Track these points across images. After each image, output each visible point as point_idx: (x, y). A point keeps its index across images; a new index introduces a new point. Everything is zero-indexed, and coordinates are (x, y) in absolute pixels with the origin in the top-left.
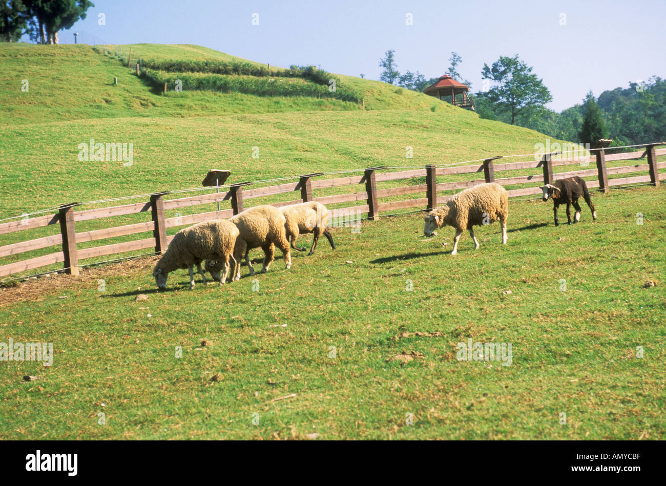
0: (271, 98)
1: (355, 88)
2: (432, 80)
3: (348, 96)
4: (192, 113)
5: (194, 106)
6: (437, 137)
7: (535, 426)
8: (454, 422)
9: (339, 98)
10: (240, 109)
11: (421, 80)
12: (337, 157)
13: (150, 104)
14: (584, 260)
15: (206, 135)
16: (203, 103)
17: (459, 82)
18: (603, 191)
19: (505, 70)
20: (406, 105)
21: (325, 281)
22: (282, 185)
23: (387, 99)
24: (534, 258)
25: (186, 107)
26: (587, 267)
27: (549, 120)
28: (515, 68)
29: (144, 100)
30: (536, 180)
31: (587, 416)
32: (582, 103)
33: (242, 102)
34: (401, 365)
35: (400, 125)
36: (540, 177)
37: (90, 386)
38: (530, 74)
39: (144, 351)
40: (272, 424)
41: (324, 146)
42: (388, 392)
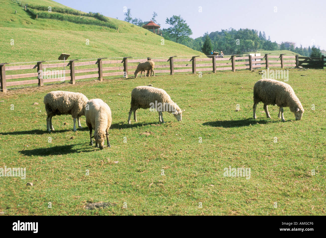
0: (81, 25)
1: (115, 23)
2: (145, 22)
3: (112, 26)
4: (48, 28)
5: (49, 25)
6: (148, 46)
7: (202, 162)
8: (171, 159)
9: (108, 27)
10: (67, 28)
11: (141, 22)
12: (108, 51)
13: (30, 23)
14: (212, 99)
15: (55, 38)
16: (53, 24)
17: (156, 24)
18: (214, 72)
19: (175, 21)
20: (135, 31)
21: (110, 101)
22: (91, 62)
23: (128, 29)
24: (192, 97)
25: (45, 25)
26: (213, 102)
27: (190, 42)
28: (179, 20)
29: (28, 21)
30: (189, 66)
31: (221, 159)
32: (203, 36)
33: (69, 25)
34: (146, 136)
35: (134, 40)
36: (191, 65)
37: (21, 138)
38: (184, 23)
39: (41, 125)
40: (99, 157)
41: (103, 46)
42: (142, 146)
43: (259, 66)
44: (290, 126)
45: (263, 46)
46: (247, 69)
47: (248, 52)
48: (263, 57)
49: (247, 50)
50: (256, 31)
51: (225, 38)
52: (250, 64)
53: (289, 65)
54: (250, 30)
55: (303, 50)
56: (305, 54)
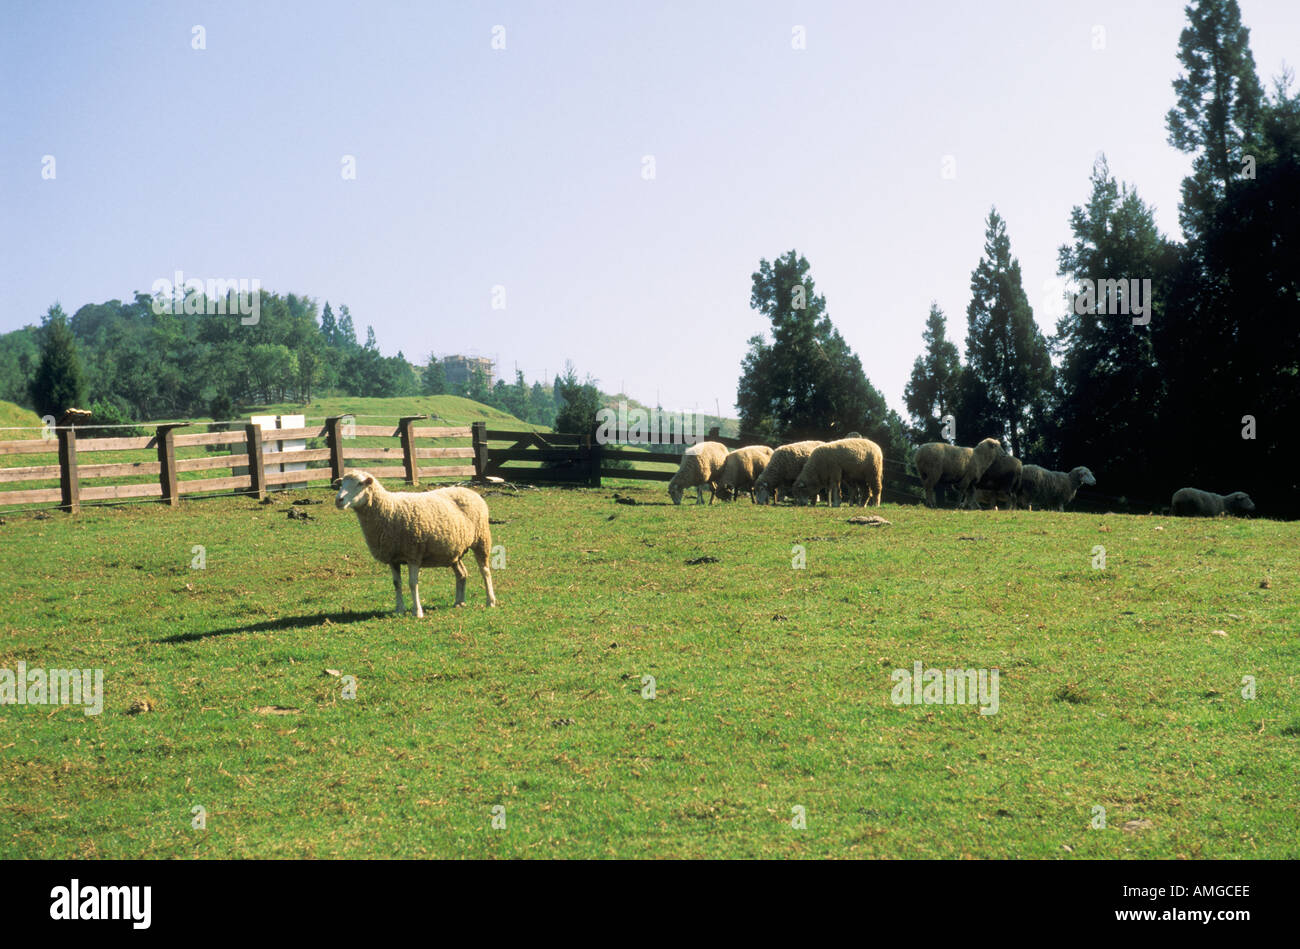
18: (69, 510)
32: (40, 324)
43: (299, 475)
44: (377, 781)
45: (343, 374)
46: (239, 492)
47: (268, 402)
48: (315, 432)
49: (265, 393)
50: (305, 301)
51: (152, 333)
52: (253, 469)
53: (445, 468)
54: (276, 297)
55: (527, 395)
56: (540, 413)
